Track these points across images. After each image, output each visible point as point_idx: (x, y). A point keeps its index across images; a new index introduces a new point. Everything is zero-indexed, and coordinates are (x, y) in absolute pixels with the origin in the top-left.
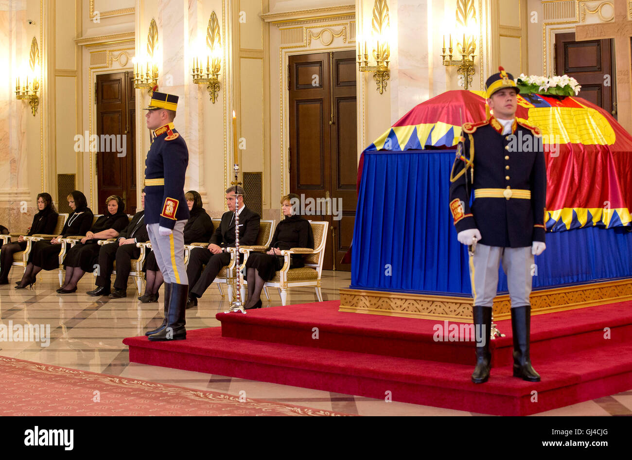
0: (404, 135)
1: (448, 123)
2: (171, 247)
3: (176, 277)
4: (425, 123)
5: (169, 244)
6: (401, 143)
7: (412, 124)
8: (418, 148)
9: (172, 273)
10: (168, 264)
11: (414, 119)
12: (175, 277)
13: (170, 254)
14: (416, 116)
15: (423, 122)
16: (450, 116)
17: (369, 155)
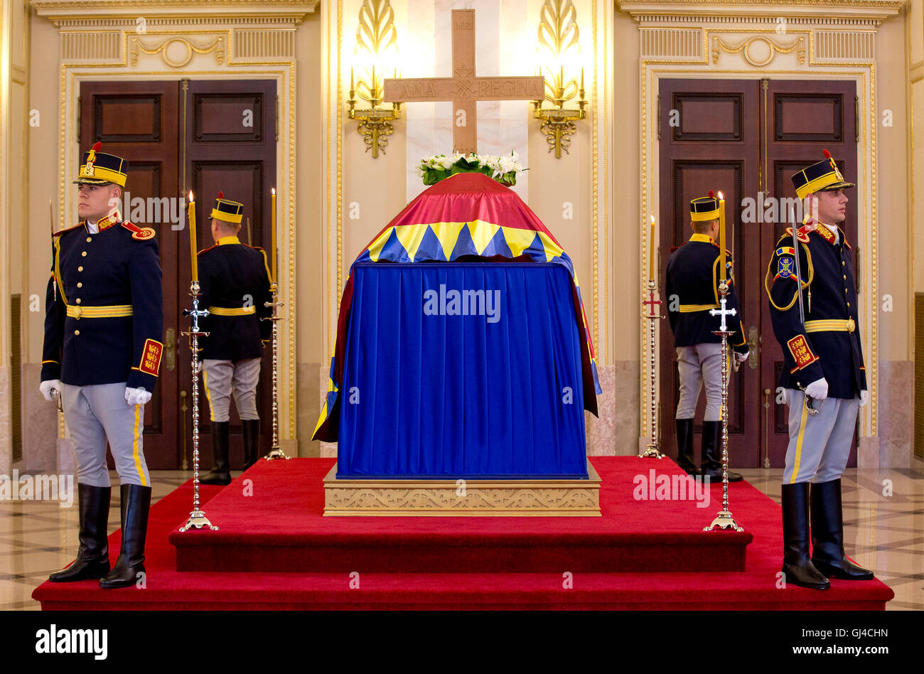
0: (411, 239)
1: (492, 221)
2: (135, 423)
3: (140, 475)
4: (448, 221)
5: (134, 418)
6: (410, 251)
7: (423, 222)
8: (442, 260)
9: (133, 468)
10: (126, 454)
11: (426, 215)
12: (138, 476)
13: (133, 436)
14: (427, 211)
15: (443, 219)
16: (495, 212)
17: (365, 268)
